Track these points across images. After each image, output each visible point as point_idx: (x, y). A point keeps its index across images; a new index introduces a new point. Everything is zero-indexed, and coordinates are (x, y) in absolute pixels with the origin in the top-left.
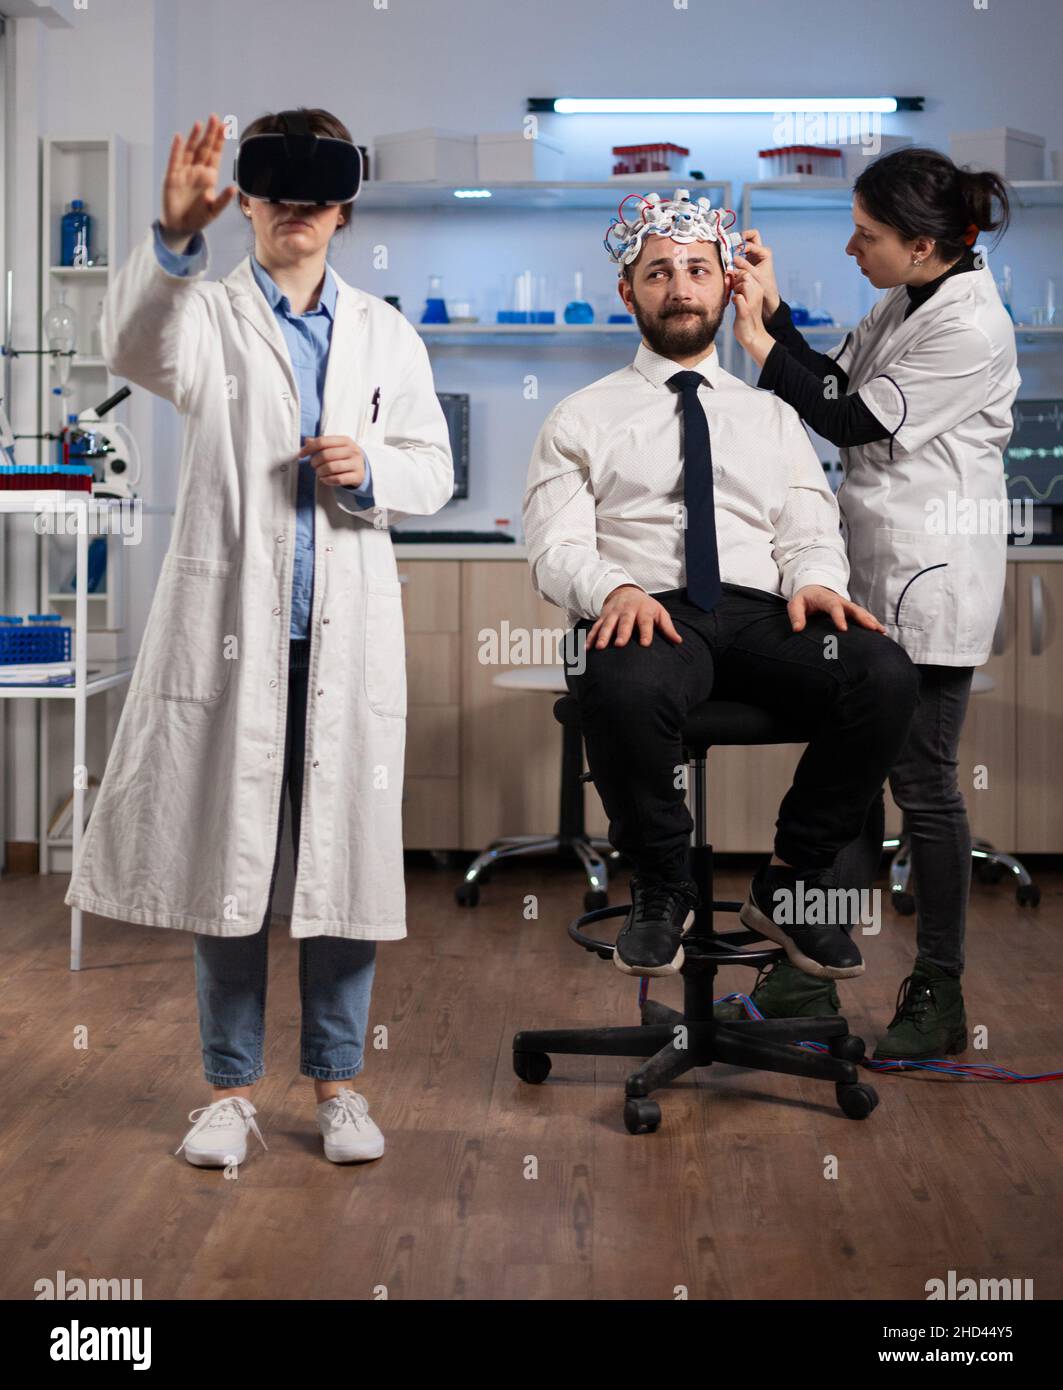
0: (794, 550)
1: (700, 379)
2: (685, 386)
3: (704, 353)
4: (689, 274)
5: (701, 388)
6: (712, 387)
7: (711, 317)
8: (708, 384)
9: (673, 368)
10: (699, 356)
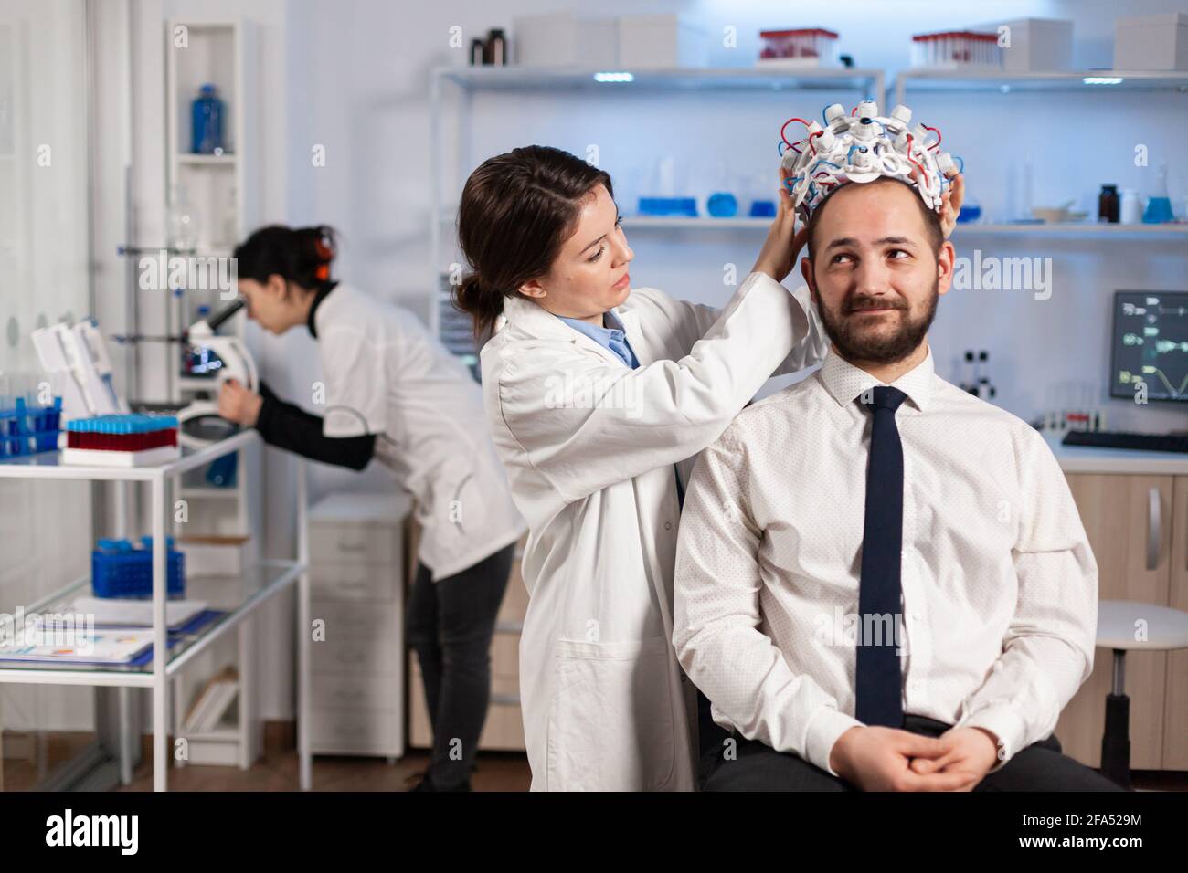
0: (1018, 629)
1: (902, 398)
2: (881, 407)
3: (908, 360)
4: (884, 259)
5: (903, 409)
6: (918, 409)
7: (916, 313)
8: (913, 405)
9: (865, 381)
10: (903, 364)
